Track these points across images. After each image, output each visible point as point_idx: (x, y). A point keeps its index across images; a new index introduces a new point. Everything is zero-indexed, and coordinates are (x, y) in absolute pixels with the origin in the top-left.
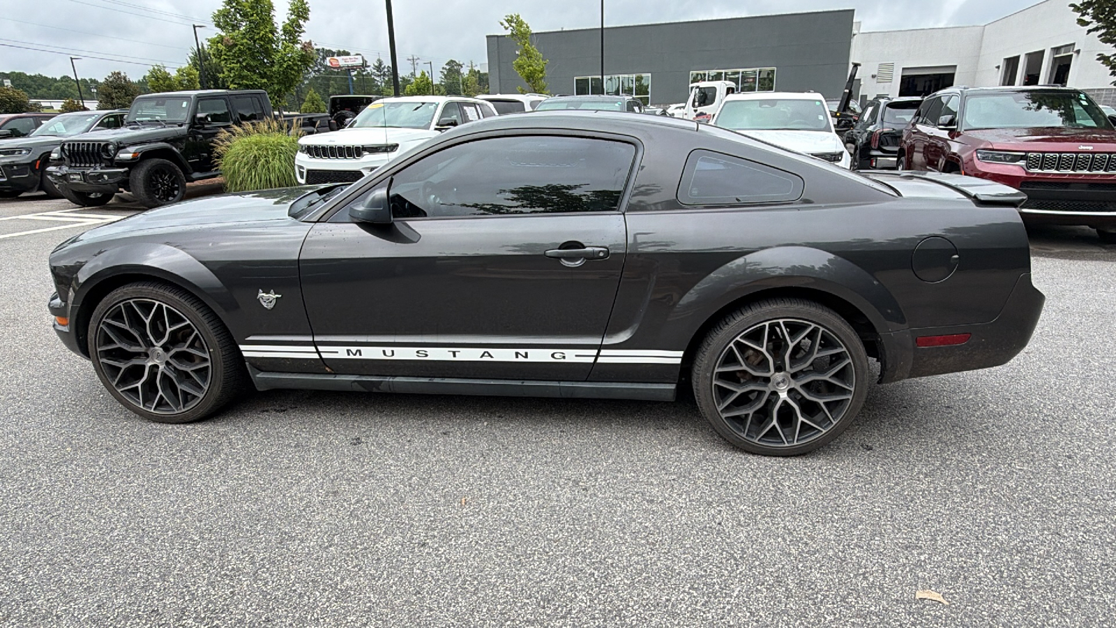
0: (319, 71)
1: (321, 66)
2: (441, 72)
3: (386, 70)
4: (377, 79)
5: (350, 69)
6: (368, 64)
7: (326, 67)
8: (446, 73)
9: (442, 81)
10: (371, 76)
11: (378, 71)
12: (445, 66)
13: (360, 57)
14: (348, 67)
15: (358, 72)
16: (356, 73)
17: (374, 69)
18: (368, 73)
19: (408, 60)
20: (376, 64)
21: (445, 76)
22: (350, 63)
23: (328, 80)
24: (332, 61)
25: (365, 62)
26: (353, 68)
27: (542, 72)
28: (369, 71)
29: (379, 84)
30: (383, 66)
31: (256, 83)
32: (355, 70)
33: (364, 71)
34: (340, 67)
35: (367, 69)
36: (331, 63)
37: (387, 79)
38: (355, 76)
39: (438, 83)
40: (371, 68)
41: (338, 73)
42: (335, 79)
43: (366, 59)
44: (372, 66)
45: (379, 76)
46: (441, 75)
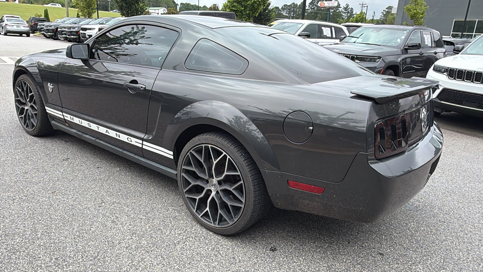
0: (314, 8)
1: (315, 6)
2: (382, 13)
3: (350, 10)
4: (343, 14)
5: (329, 9)
6: (341, 6)
7: (318, 7)
8: (385, 13)
9: (381, 18)
10: (341, 12)
11: (345, 10)
12: (385, 9)
13: (337, 2)
14: (329, 7)
15: (334, 10)
16: (333, 11)
17: (343, 9)
18: (340, 11)
19: (360, 4)
20: (345, 7)
21: (384, 15)
22: (331, 5)
23: (317, 14)
24: (321, 4)
25: (339, 5)
26: (332, 8)
27: (422, 14)
28: (340, 10)
29: (344, 17)
30: (348, 8)
31: (239, 9)
32: (333, 9)
33: (337, 10)
34: (325, 7)
35: (339, 9)
36: (321, 5)
37: (349, 15)
38: (332, 12)
39: (379, 19)
40: (342, 8)
41: (323, 10)
42: (321, 14)
43: (340, 3)
44: (343, 7)
45: (345, 13)
46: (381, 14)
